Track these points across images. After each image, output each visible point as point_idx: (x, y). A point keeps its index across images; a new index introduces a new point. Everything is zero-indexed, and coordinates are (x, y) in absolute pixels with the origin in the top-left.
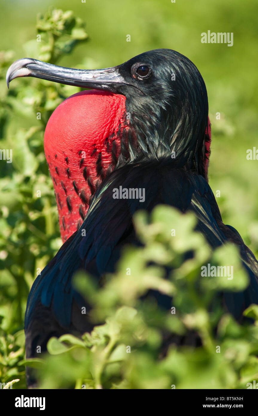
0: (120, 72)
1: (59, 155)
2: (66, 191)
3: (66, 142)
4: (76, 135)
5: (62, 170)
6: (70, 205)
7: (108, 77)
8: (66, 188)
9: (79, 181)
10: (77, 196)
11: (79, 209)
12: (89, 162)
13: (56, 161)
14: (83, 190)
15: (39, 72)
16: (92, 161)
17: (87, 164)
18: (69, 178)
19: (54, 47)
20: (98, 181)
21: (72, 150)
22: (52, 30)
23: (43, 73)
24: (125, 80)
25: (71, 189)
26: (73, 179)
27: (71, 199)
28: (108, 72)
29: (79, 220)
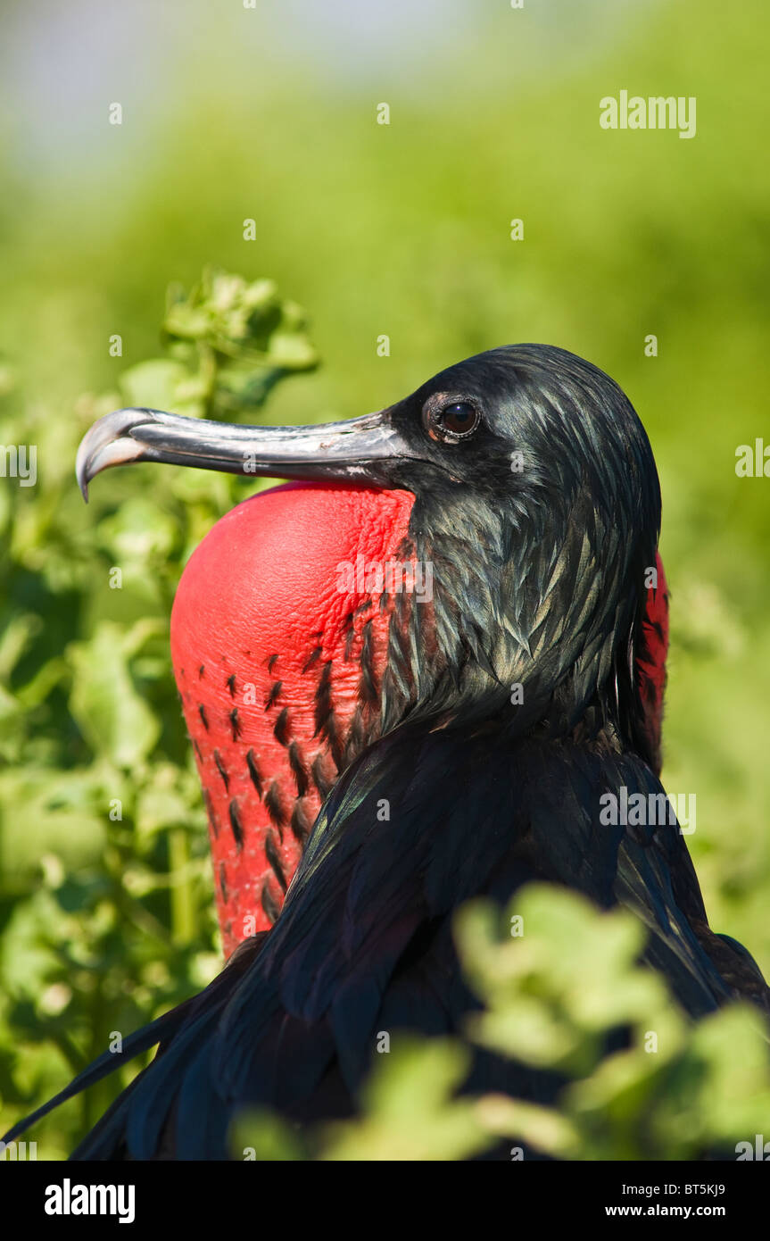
0: (395, 425)
1: (210, 665)
2: (226, 778)
3: (232, 627)
4: (268, 605)
5: (219, 714)
6: (240, 825)
7: (362, 441)
8: (228, 772)
9: (266, 751)
10: (258, 799)
11: (263, 842)
12: (295, 692)
13: (201, 684)
14: (275, 783)
15: (166, 445)
16: (304, 688)
17: (290, 699)
18: (235, 740)
19: (217, 387)
20: (319, 756)
21: (249, 652)
22: (211, 335)
23: (179, 447)
24: (411, 446)
25: (242, 778)
26: (246, 744)
27: (240, 807)
28: (364, 427)
29: (262, 876)
